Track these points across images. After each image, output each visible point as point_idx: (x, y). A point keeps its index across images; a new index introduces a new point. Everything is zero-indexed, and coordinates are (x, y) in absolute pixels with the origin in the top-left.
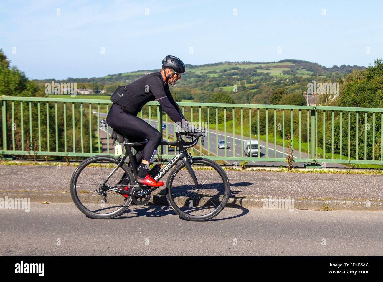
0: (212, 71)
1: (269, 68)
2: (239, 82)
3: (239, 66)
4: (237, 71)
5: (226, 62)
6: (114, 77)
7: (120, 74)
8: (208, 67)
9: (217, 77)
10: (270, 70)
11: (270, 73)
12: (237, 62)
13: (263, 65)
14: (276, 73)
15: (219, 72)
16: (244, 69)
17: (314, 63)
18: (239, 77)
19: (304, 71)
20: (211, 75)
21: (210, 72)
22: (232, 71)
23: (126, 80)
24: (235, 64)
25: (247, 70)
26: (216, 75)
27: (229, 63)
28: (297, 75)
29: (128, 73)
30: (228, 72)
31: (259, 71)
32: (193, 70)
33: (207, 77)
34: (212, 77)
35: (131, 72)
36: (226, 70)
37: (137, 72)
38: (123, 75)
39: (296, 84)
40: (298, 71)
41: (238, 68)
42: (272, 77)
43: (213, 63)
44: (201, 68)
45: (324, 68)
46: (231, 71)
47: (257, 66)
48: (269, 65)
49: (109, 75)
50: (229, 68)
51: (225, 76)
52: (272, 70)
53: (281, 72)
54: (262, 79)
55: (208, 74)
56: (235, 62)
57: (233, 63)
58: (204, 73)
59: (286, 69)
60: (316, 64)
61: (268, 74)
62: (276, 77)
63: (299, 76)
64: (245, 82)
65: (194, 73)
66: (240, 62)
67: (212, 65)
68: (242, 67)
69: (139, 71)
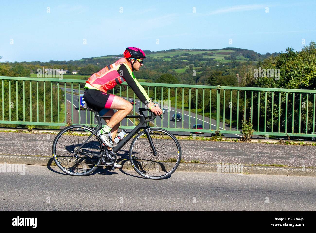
0: (167, 56)
1: (214, 54)
2: (188, 66)
3: (189, 53)
4: (187, 56)
5: (178, 49)
6: (87, 60)
7: (92, 58)
8: (163, 53)
9: (171, 61)
10: (214, 56)
11: (215, 59)
12: (187, 49)
13: (208, 52)
14: (219, 59)
15: (172, 58)
16: (193, 54)
17: (250, 51)
18: (188, 62)
19: (242, 57)
20: (166, 60)
21: (165, 57)
22: (184, 56)
23: (97, 63)
24: (186, 50)
25: (195, 56)
26: (170, 60)
27: (181, 50)
28: (236, 60)
29: (98, 57)
30: (180, 57)
31: (205, 57)
32: (151, 56)
33: (162, 61)
34: (166, 61)
35: (101, 57)
36: (178, 56)
37: (106, 56)
38: (94, 59)
39: (235, 67)
40: (237, 57)
41: (188, 54)
42: (215, 62)
43: (168, 50)
44: (157, 54)
45: (259, 55)
46: (182, 56)
47: (204, 52)
48: (214, 52)
49: (83, 59)
50: (181, 54)
51: (177, 61)
52: (215, 56)
53: (223, 58)
54: (207, 63)
55: (163, 59)
56: (186, 49)
57: (184, 50)
58: (160, 58)
59: (228, 56)
60: (252, 51)
61: (212, 59)
62: (219, 62)
63: (238, 61)
64: (193, 66)
65: (152, 58)
66: (190, 49)
67: (167, 51)
68: (191, 53)
69: (108, 56)
